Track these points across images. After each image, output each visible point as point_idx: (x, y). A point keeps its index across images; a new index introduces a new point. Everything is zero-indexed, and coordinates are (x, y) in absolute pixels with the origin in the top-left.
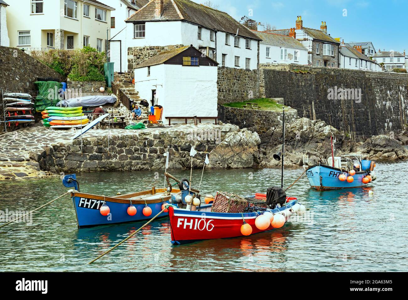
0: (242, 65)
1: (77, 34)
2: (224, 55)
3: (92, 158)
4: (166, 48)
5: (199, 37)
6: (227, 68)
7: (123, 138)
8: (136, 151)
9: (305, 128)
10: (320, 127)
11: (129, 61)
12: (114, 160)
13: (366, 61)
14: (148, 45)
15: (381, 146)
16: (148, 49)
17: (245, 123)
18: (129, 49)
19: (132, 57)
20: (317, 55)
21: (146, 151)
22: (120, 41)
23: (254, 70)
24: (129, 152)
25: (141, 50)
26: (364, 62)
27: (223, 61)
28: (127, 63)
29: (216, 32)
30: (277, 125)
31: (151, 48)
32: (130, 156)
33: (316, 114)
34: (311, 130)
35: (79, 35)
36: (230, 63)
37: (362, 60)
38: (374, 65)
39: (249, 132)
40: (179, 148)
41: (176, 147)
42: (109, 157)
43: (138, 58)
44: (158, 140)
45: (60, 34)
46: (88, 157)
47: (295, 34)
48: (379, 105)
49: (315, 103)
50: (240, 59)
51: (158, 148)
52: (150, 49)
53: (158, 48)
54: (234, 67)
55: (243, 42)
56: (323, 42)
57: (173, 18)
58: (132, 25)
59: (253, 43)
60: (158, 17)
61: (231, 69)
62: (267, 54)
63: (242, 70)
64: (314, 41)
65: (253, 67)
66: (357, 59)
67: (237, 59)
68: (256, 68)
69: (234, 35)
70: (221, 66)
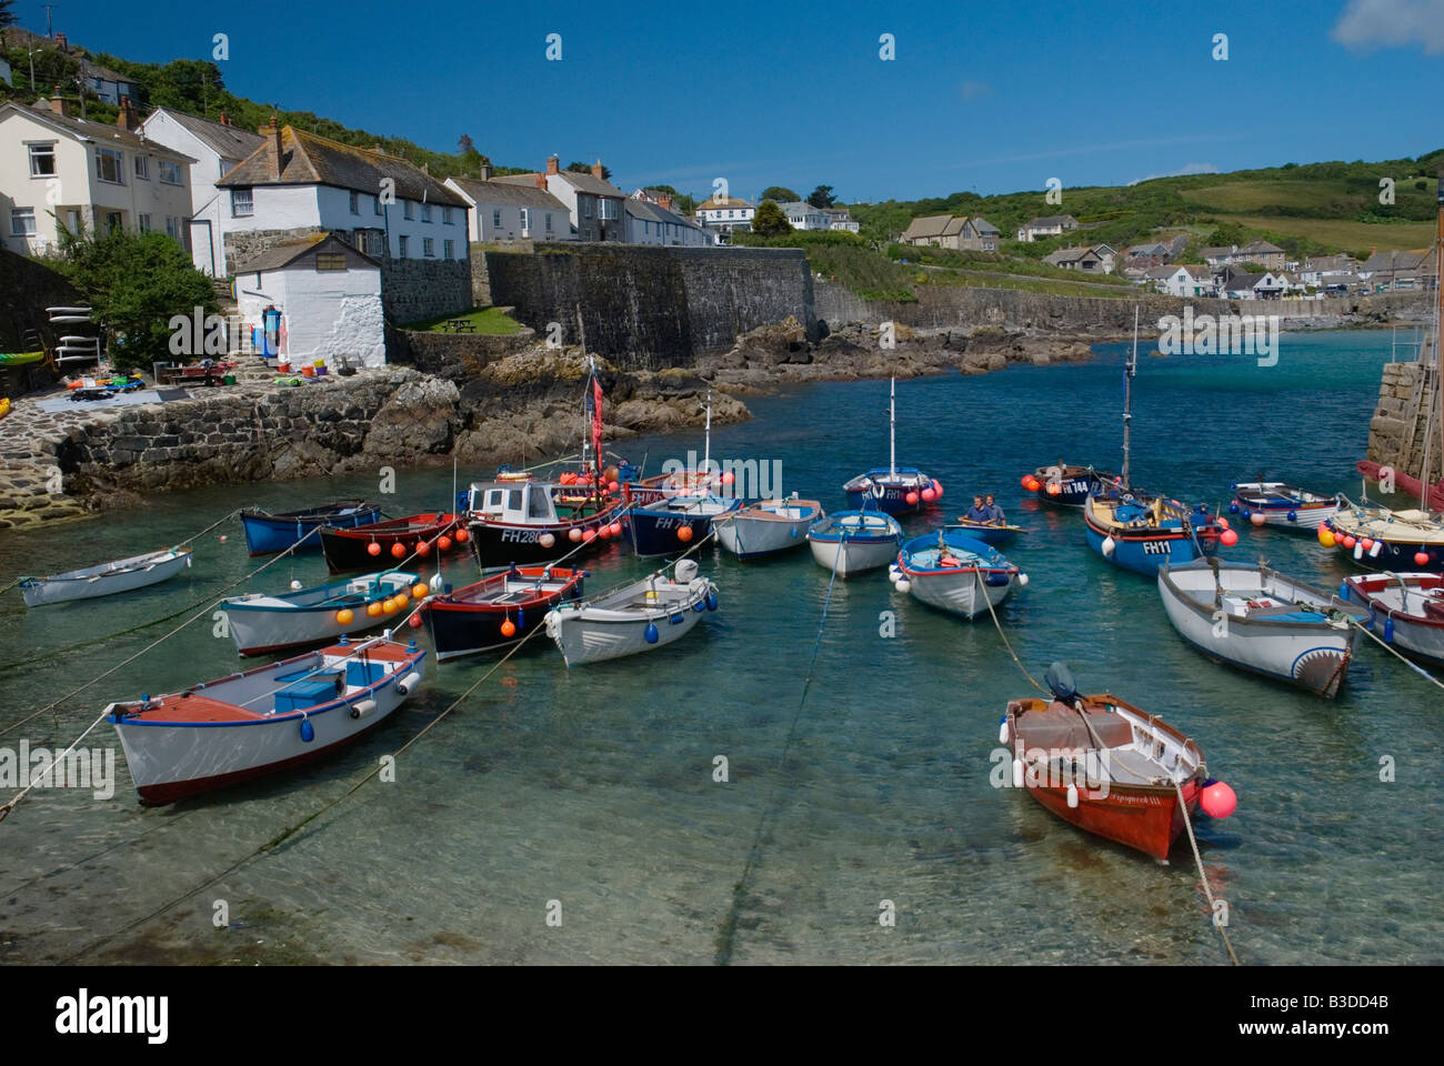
0: (439, 254)
1: (126, 211)
2: (403, 238)
3: (161, 443)
4: (292, 233)
5: (354, 210)
6: (411, 260)
7: (215, 405)
8: (237, 426)
9: (548, 361)
10: (575, 358)
11: (227, 257)
12: (201, 444)
13: (676, 225)
14: (260, 228)
16: (260, 236)
17: (443, 358)
18: (226, 235)
19: (232, 249)
20: (588, 218)
21: (257, 426)
22: (209, 222)
23: (461, 261)
24: (226, 428)
25: (247, 237)
26: (672, 227)
27: (403, 250)
28: (224, 261)
30: (501, 358)
31: (266, 233)
32: (227, 435)
33: (585, 325)
34: (559, 365)
35: (131, 213)
36: (416, 252)
37: (668, 223)
38: (690, 231)
39: (439, 381)
40: (316, 417)
41: (311, 416)
42: (190, 439)
43: (244, 252)
44: (277, 405)
45: (91, 213)
46: (151, 442)
47: (546, 182)
49: (582, 307)
50: (435, 243)
51: (278, 419)
52: (266, 235)
53: (278, 232)
54: (423, 257)
55: (437, 212)
56: (597, 196)
57: (302, 180)
58: (227, 193)
59: (457, 213)
60: (275, 179)
61: (417, 261)
62: (497, 222)
63: (437, 261)
64: (580, 195)
65: (459, 254)
66: (658, 223)
67: (428, 242)
68: (464, 256)
69: (420, 201)
70: (399, 257)
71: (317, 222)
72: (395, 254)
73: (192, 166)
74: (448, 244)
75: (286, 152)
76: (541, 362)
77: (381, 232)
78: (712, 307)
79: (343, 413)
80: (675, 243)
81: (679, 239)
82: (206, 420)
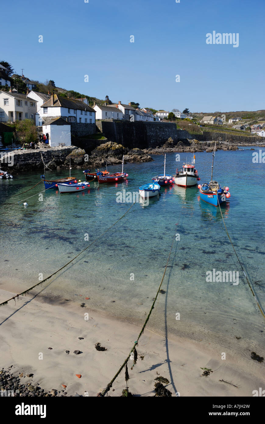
0: (88, 122)
1: (22, 112)
2: (80, 118)
4: (55, 117)
5: (69, 112)
6: (82, 123)
7: (34, 153)
9: (109, 146)
10: (115, 145)
12: (30, 161)
14: (49, 116)
15: (136, 153)
18: (42, 117)
19: (43, 120)
20: (126, 114)
22: (39, 114)
23: (93, 123)
24: (35, 158)
25: (46, 118)
26: (146, 117)
27: (80, 121)
28: (42, 123)
29: (76, 110)
30: (99, 145)
31: (50, 117)
32: (35, 159)
33: (123, 138)
34: (111, 147)
35: (24, 113)
36: (83, 121)
38: (150, 118)
39: (81, 149)
43: (46, 121)
44: (46, 153)
45: (15, 113)
47: (118, 107)
48: (148, 134)
49: (123, 134)
50: (88, 120)
53: (52, 117)
54: (84, 122)
55: (88, 113)
56: (129, 110)
57: (58, 106)
58: (43, 108)
59: (93, 113)
60: (52, 105)
61: (83, 123)
62: (106, 115)
63: (88, 123)
64: (125, 109)
65: (93, 122)
66: (143, 116)
67: (86, 119)
68: (94, 122)
69: (84, 111)
70: (79, 122)
71: (60, 115)
72: (78, 121)
73: (37, 103)
74: (91, 120)
75: (55, 101)
76: (108, 146)
77: (75, 117)
78: (153, 135)
79: (60, 155)
80: (147, 120)
81: (148, 119)
82: (31, 156)
